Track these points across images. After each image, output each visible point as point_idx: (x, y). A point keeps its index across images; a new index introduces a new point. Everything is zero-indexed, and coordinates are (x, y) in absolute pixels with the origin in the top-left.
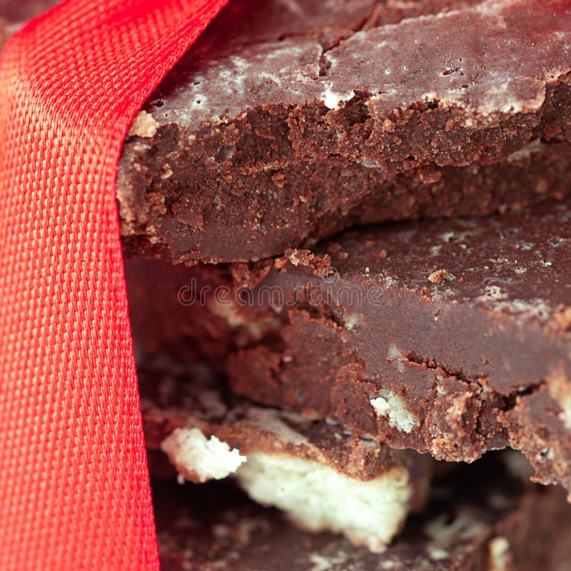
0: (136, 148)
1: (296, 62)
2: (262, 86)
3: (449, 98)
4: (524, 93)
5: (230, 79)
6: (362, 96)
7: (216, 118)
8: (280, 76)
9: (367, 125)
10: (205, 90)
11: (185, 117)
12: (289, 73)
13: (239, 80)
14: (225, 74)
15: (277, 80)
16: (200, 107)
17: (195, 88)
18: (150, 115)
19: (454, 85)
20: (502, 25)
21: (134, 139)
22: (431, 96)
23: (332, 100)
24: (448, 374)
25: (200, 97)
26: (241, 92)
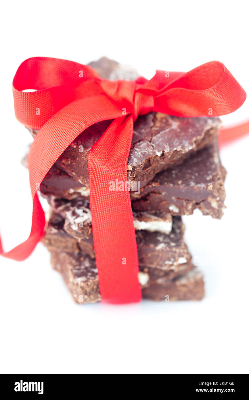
0: (130, 173)
1: (147, 147)
2: (144, 154)
3: (179, 148)
4: (191, 144)
5: (138, 154)
6: (163, 151)
7: (141, 163)
8: (146, 151)
9: (164, 156)
10: (135, 157)
11: (135, 164)
12: (148, 150)
13: (140, 153)
14: (136, 152)
15: (146, 152)
16: (136, 161)
17: (133, 157)
18: (129, 166)
19: (178, 145)
20: (179, 130)
21: (128, 171)
22: (175, 149)
23: (159, 154)
24: (186, 200)
25: (135, 159)
26: (142, 156)
